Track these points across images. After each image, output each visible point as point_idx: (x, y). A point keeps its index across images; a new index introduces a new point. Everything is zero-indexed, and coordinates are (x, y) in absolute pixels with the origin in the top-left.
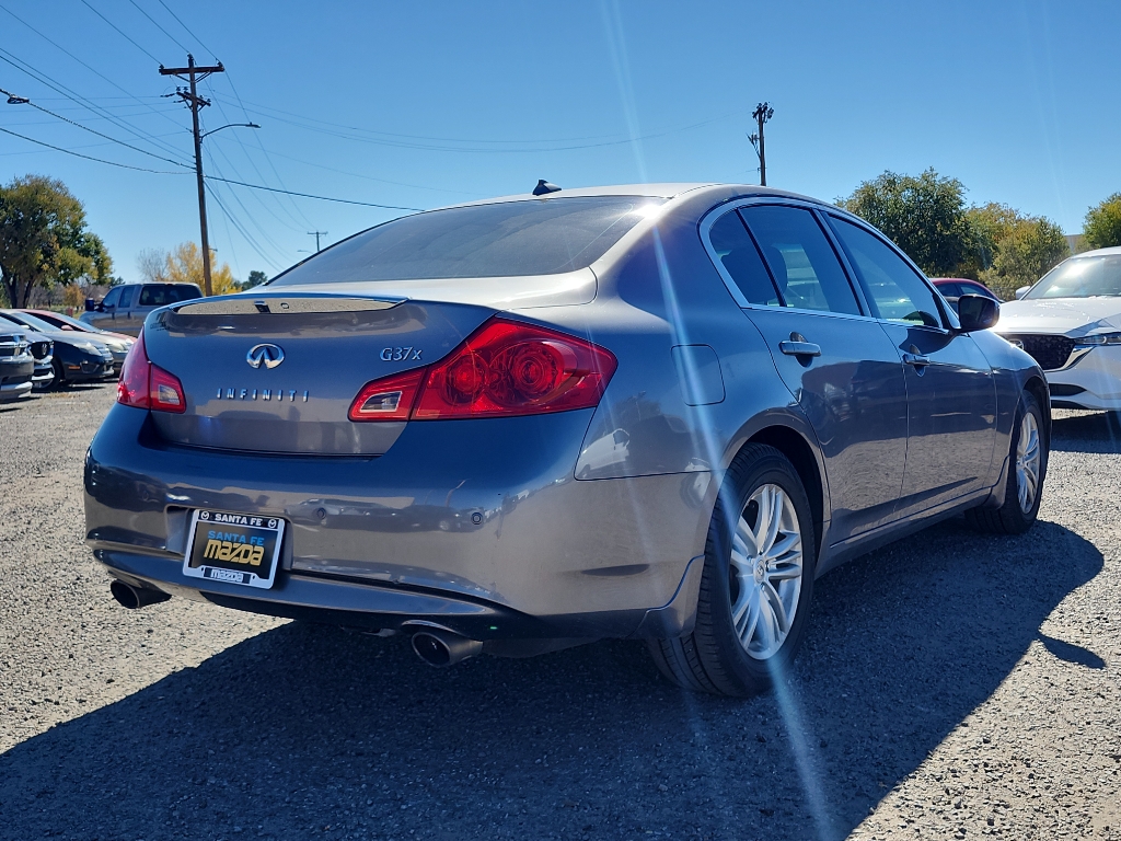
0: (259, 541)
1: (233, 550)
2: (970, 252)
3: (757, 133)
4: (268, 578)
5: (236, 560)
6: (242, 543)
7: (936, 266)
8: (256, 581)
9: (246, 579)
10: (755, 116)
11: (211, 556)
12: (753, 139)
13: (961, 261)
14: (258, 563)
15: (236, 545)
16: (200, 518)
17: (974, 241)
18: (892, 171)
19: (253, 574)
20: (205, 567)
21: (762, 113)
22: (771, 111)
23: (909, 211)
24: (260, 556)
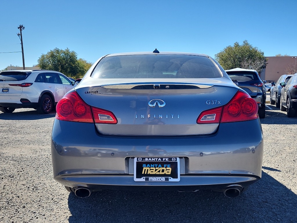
0: (168, 166)
1: (156, 170)
2: (80, 71)
3: (20, 33)
4: (177, 178)
5: (158, 173)
6: (160, 167)
7: (72, 74)
8: (171, 180)
9: (167, 179)
10: (18, 28)
11: (146, 173)
12: (19, 35)
13: (78, 73)
14: (170, 173)
15: (157, 168)
16: (138, 160)
17: (80, 68)
18: (58, 48)
19: (169, 177)
20: (145, 177)
21: (21, 28)
22: (24, 28)
23: (64, 59)
24: (170, 171)
